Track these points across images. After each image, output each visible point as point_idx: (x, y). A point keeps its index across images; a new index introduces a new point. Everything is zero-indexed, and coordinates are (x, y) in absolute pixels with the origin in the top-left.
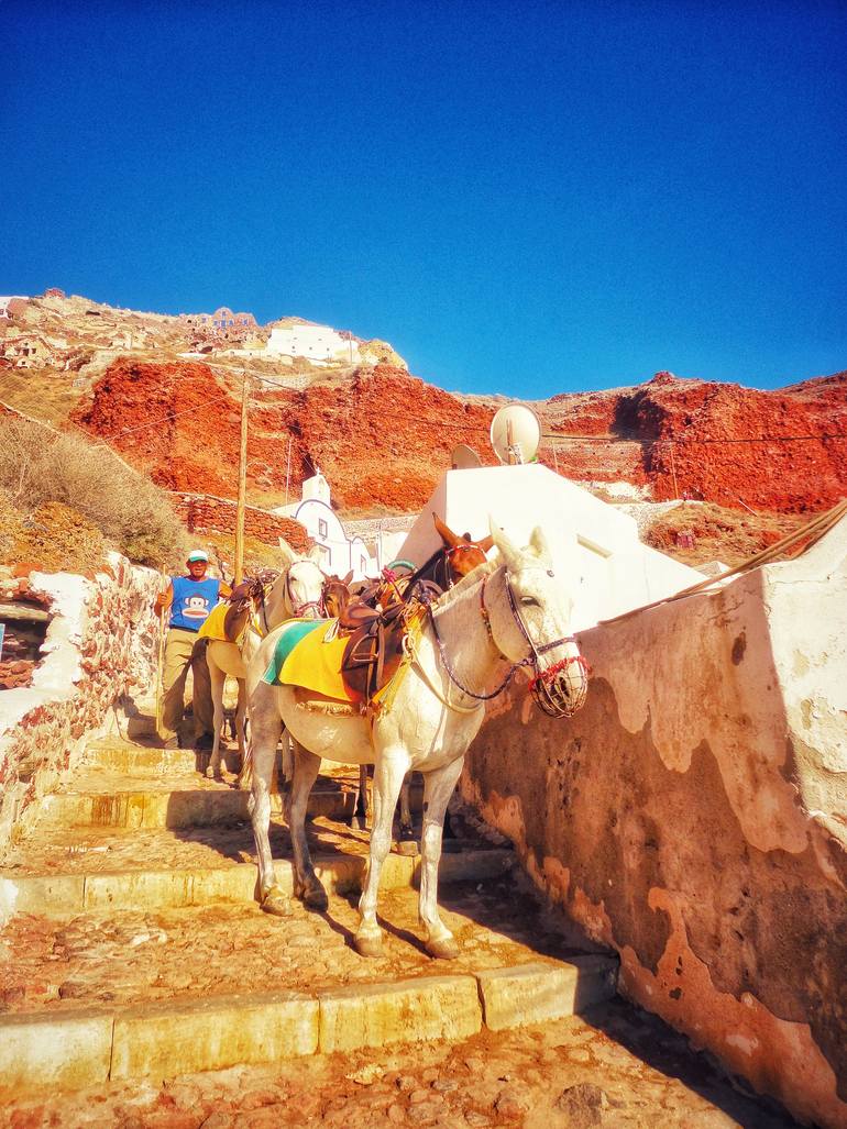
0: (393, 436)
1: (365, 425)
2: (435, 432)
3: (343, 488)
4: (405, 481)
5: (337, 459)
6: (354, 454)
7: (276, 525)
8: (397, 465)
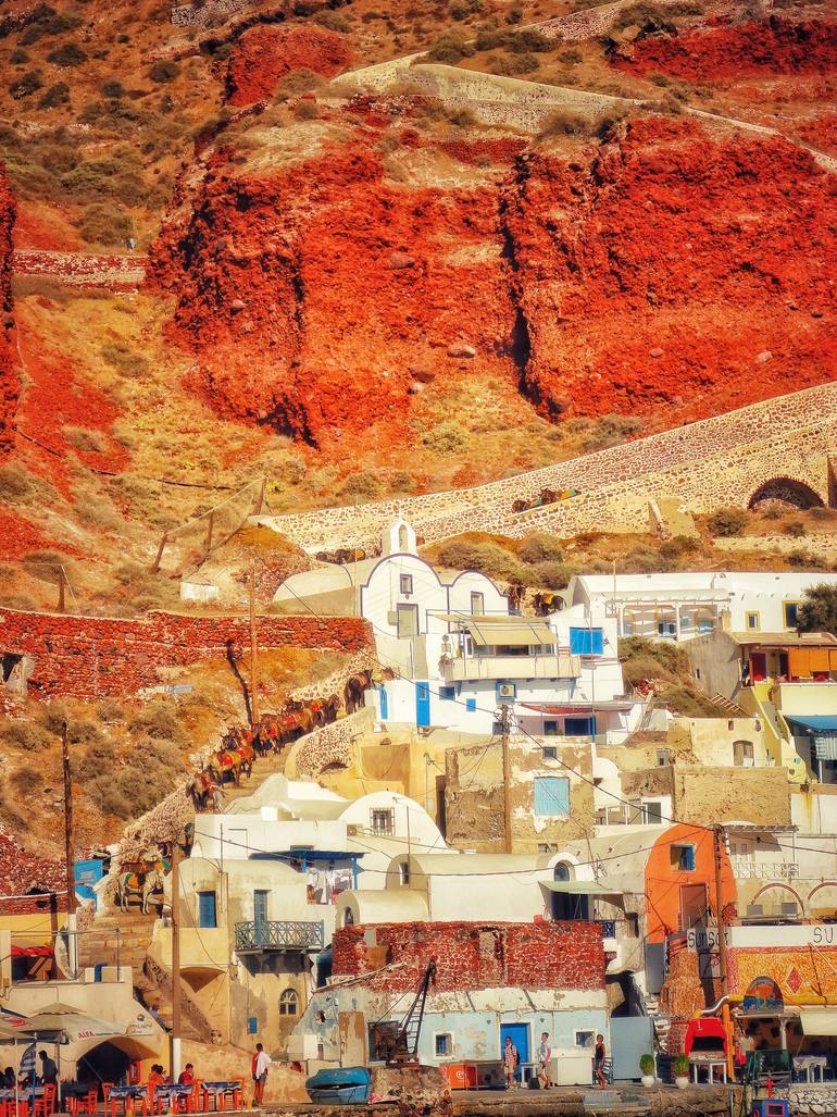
0: (647, 272)
1: (601, 259)
2: (725, 247)
3: (568, 374)
4: (668, 350)
5: (560, 321)
6: (587, 310)
7: (322, 626)
8: (657, 322)
